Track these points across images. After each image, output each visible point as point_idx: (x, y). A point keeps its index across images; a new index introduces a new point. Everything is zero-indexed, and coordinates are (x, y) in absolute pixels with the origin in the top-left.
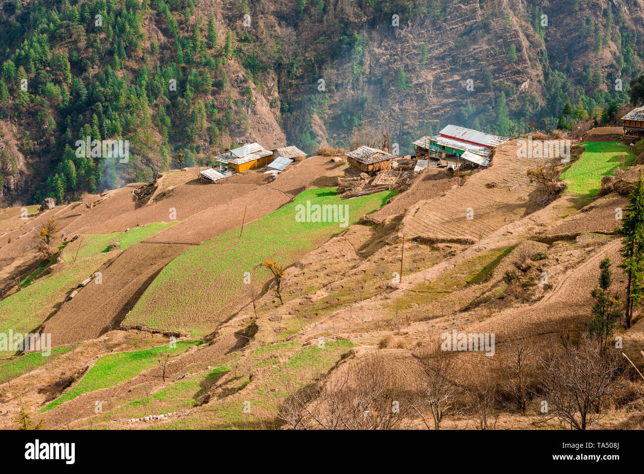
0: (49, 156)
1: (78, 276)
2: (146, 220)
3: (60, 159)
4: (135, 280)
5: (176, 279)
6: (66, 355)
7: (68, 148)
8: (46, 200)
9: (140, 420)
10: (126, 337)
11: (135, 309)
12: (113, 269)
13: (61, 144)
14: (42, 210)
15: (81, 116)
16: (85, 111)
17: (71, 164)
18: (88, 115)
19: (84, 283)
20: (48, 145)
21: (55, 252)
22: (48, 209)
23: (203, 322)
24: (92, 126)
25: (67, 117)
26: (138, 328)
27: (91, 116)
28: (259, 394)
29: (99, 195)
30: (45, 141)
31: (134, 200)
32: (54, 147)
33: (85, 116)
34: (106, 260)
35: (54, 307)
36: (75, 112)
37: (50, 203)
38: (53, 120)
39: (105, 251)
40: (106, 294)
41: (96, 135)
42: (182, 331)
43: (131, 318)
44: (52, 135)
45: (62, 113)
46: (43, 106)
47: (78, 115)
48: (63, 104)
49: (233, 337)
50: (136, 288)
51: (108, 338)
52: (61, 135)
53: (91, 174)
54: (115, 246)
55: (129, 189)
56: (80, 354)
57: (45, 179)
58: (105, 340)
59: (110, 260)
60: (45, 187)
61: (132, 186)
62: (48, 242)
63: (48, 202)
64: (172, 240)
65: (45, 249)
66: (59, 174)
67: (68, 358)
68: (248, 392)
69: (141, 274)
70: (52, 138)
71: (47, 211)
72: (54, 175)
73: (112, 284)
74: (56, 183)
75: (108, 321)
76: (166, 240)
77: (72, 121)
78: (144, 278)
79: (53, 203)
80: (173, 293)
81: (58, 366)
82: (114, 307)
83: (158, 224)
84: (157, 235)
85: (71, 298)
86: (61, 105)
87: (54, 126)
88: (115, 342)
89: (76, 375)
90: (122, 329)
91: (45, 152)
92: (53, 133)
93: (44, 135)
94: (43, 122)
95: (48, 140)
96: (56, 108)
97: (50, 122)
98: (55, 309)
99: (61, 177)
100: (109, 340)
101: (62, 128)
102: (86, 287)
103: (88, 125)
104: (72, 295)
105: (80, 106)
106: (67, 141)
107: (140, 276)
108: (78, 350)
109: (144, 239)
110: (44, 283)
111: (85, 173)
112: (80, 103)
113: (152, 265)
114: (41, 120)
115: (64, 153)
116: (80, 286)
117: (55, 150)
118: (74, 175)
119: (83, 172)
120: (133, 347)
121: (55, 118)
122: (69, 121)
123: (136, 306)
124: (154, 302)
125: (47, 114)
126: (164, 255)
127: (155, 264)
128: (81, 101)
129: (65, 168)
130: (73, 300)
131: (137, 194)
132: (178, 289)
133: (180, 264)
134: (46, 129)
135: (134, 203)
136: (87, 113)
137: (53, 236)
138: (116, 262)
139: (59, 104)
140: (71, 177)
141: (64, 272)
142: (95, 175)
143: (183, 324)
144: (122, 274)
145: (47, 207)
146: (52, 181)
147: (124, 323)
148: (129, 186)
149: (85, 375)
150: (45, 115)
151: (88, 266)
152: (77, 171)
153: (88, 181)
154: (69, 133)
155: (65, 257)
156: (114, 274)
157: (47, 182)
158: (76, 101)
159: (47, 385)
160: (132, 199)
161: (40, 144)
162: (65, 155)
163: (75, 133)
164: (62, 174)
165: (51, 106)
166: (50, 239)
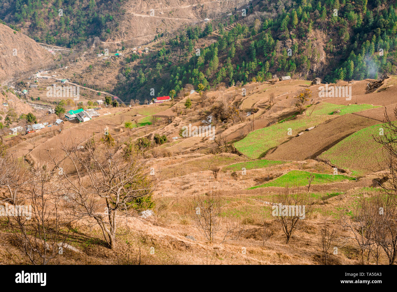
0: (341, 56)
1: (309, 124)
2: (364, 102)
3: (346, 59)
4: (338, 135)
5: (361, 140)
6: (280, 165)
7: (352, 53)
8: (316, 79)
9: (270, 204)
10: (316, 165)
11: (329, 151)
12: (329, 125)
13: (349, 50)
14: (312, 84)
15: (366, 35)
16: (369, 32)
17: (352, 63)
18: (371, 35)
19: (309, 129)
20: (341, 49)
21: (304, 108)
22: (316, 84)
23: (363, 169)
24: (371, 42)
25: (357, 34)
26: (326, 162)
27: (372, 36)
28: (337, 209)
29: (347, 82)
30: (340, 46)
31: (366, 89)
32: (345, 51)
33: (368, 35)
34: (328, 119)
35: (289, 138)
36: (363, 32)
37: (318, 81)
38: (348, 34)
39: (330, 114)
40: (318, 138)
41: (372, 48)
42: (348, 170)
43: (324, 155)
44: (345, 44)
45: (355, 31)
46: (344, 25)
47: (364, 34)
48: (357, 25)
49: (371, 181)
50: (336, 139)
51: (306, 162)
52: (351, 44)
53: (363, 72)
54: (337, 112)
55: (366, 82)
56: (287, 167)
57: (334, 70)
58: (304, 163)
59: (330, 119)
60: (333, 74)
61: (369, 81)
62: (302, 102)
63: (317, 80)
64: (372, 117)
65: (300, 105)
66: (343, 68)
67: (280, 167)
68: (332, 206)
69: (343, 131)
70: (345, 46)
71: (315, 86)
72: (340, 68)
73: (325, 134)
74: (340, 73)
75: (312, 153)
76: (367, 116)
77: (360, 37)
78: (343, 134)
79: (320, 81)
80: (355, 147)
81: (273, 170)
82: (319, 147)
83: (369, 105)
84: (364, 111)
85: (299, 136)
86: (356, 27)
87: (348, 38)
88: (309, 165)
89: (275, 176)
90: (317, 160)
91: (339, 53)
92: (346, 42)
93: (341, 43)
94: (342, 35)
95: (342, 46)
96: (352, 27)
97: (346, 36)
98: (288, 139)
99: (344, 70)
100: (306, 164)
101: (352, 40)
102: (309, 132)
103: (369, 41)
104: (300, 134)
105: (367, 28)
106: (353, 49)
107: (342, 133)
108: (287, 164)
109: (355, 112)
110: (289, 124)
111: (359, 70)
112: (368, 26)
113: (352, 128)
114: (341, 33)
115: (349, 56)
116: (307, 130)
117: (345, 53)
118: (352, 70)
119: (358, 69)
120: (317, 172)
121: (349, 34)
122: (358, 37)
123: (330, 149)
124: (342, 149)
125: (346, 30)
126: (362, 124)
127: (354, 128)
128: (368, 25)
129: (348, 65)
130: (299, 137)
131: (370, 86)
132: (359, 146)
133: (368, 131)
134: (343, 40)
135: (366, 91)
136: (370, 33)
137: (307, 98)
138: (332, 121)
139: (354, 25)
140: (350, 71)
141: (302, 120)
142: (364, 73)
143: (351, 167)
144: (332, 129)
145: (315, 83)
146: (338, 71)
147: (319, 157)
148: (366, 80)
149: (279, 178)
150: (344, 30)
151: (316, 120)
152: (354, 68)
153: (360, 76)
154: (356, 44)
155: (307, 112)
156: (328, 128)
157: (335, 72)
158: (365, 25)
159: (261, 177)
160: (365, 88)
161: (337, 48)
162: (349, 57)
163: (360, 45)
164: (345, 69)
165: (349, 26)
166: (304, 100)
